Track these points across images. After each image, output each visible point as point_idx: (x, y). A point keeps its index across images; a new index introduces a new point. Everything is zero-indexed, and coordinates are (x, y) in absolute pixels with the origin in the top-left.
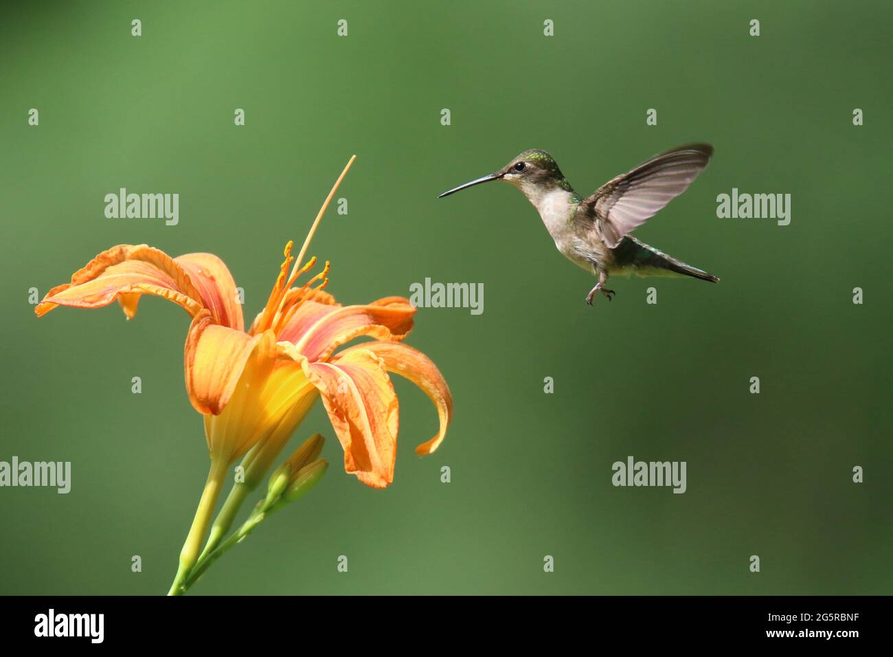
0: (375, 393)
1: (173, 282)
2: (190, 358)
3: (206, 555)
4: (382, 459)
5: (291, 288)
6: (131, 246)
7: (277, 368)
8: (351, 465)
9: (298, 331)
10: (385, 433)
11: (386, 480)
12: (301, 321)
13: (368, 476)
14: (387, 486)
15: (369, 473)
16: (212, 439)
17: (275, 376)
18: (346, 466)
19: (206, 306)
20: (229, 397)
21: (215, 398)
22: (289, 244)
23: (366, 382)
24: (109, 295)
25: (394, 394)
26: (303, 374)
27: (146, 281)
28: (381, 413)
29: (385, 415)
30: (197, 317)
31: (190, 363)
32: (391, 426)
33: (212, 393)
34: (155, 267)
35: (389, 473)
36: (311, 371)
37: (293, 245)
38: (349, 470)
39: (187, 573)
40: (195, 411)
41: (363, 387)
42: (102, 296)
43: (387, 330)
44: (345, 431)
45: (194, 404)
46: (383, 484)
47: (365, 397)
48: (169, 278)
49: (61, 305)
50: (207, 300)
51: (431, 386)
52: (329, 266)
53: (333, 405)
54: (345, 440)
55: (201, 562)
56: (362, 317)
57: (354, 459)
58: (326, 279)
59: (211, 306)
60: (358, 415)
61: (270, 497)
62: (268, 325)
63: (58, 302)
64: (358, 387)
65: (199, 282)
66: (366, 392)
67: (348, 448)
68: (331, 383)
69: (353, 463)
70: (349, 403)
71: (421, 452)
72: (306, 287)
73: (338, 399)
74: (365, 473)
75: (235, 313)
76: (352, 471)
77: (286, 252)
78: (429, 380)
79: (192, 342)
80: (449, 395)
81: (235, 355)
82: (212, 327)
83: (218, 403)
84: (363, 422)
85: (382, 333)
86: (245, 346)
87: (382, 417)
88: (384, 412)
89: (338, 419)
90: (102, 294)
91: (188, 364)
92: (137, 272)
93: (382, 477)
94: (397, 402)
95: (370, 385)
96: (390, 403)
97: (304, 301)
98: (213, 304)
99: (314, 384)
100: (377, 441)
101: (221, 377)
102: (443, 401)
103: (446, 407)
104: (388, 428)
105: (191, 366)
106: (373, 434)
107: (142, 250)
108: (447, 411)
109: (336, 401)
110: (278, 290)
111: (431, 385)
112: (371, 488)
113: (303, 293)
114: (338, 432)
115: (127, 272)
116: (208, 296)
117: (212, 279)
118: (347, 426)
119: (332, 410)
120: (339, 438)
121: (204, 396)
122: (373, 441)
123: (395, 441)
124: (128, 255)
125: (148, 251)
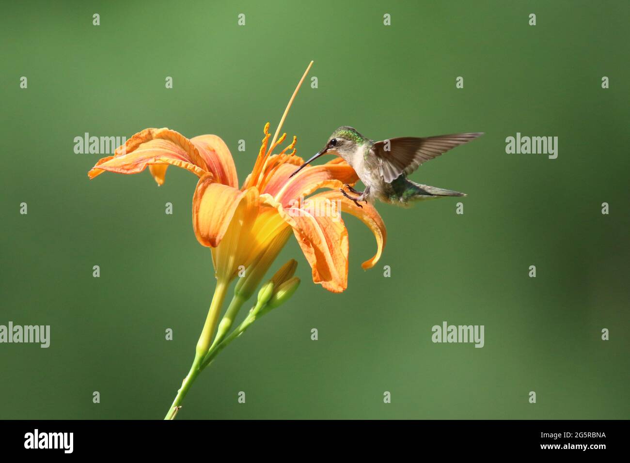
0: (331, 227)
1: (186, 154)
2: (197, 207)
3: (215, 346)
4: (339, 272)
5: (271, 155)
6: (156, 129)
7: (261, 213)
8: (317, 278)
9: (277, 186)
10: (340, 254)
11: (342, 287)
12: (279, 179)
13: (330, 284)
14: (344, 291)
15: (330, 282)
16: (217, 264)
17: (260, 218)
18: (314, 279)
19: (211, 170)
20: (223, 235)
21: (214, 235)
22: (267, 125)
23: (325, 220)
24: (140, 165)
25: (344, 226)
26: (280, 216)
27: (167, 154)
28: (336, 241)
29: (339, 242)
30: (202, 178)
31: (196, 210)
32: (343, 249)
33: (211, 233)
34: (173, 144)
35: (344, 282)
36: (285, 213)
37: (270, 125)
38: (316, 281)
39: (202, 359)
40: (200, 244)
41: (322, 223)
42: (136, 165)
43: (340, 182)
44: (312, 254)
45: (199, 239)
46: (341, 290)
47: (324, 230)
48: (184, 152)
49: (107, 171)
50: (211, 167)
51: (371, 220)
52: (296, 140)
53: (301, 236)
54: (312, 260)
55: (211, 352)
56: (322, 173)
57: (320, 274)
58: (294, 149)
59: (214, 170)
60: (320, 243)
61: (259, 305)
62: (255, 183)
63: (105, 169)
64: (319, 223)
65: (205, 153)
66: (324, 226)
67: (314, 265)
68: (300, 221)
69: (319, 277)
70: (313, 234)
71: (365, 266)
72: (282, 153)
73: (306, 232)
74: (327, 283)
75: (231, 175)
76: (318, 282)
77: (265, 131)
78: (368, 216)
79: (199, 195)
80: (384, 227)
81: (228, 206)
82: (213, 185)
83: (215, 239)
84: (324, 247)
85: (336, 185)
86: (235, 198)
87: (337, 243)
88: (338, 240)
89: (306, 246)
90: (136, 163)
91: (195, 210)
92: (161, 148)
93: (339, 285)
94: (347, 232)
95: (328, 222)
96: (342, 233)
97: (281, 164)
98: (216, 169)
99: (288, 222)
100: (334, 259)
101: (219, 220)
102: (379, 230)
103: (381, 235)
104: (341, 250)
105: (197, 212)
106: (331, 255)
107: (164, 132)
108: (382, 237)
109: (304, 233)
110: (261, 158)
111: (369, 219)
112: (332, 293)
113: (280, 158)
114: (306, 255)
115: (154, 147)
116: (212, 164)
117: (214, 151)
118: (312, 250)
119: (302, 239)
120: (308, 259)
121: (205, 234)
122: (332, 260)
123: (347, 259)
124: (154, 135)
125: (168, 132)
